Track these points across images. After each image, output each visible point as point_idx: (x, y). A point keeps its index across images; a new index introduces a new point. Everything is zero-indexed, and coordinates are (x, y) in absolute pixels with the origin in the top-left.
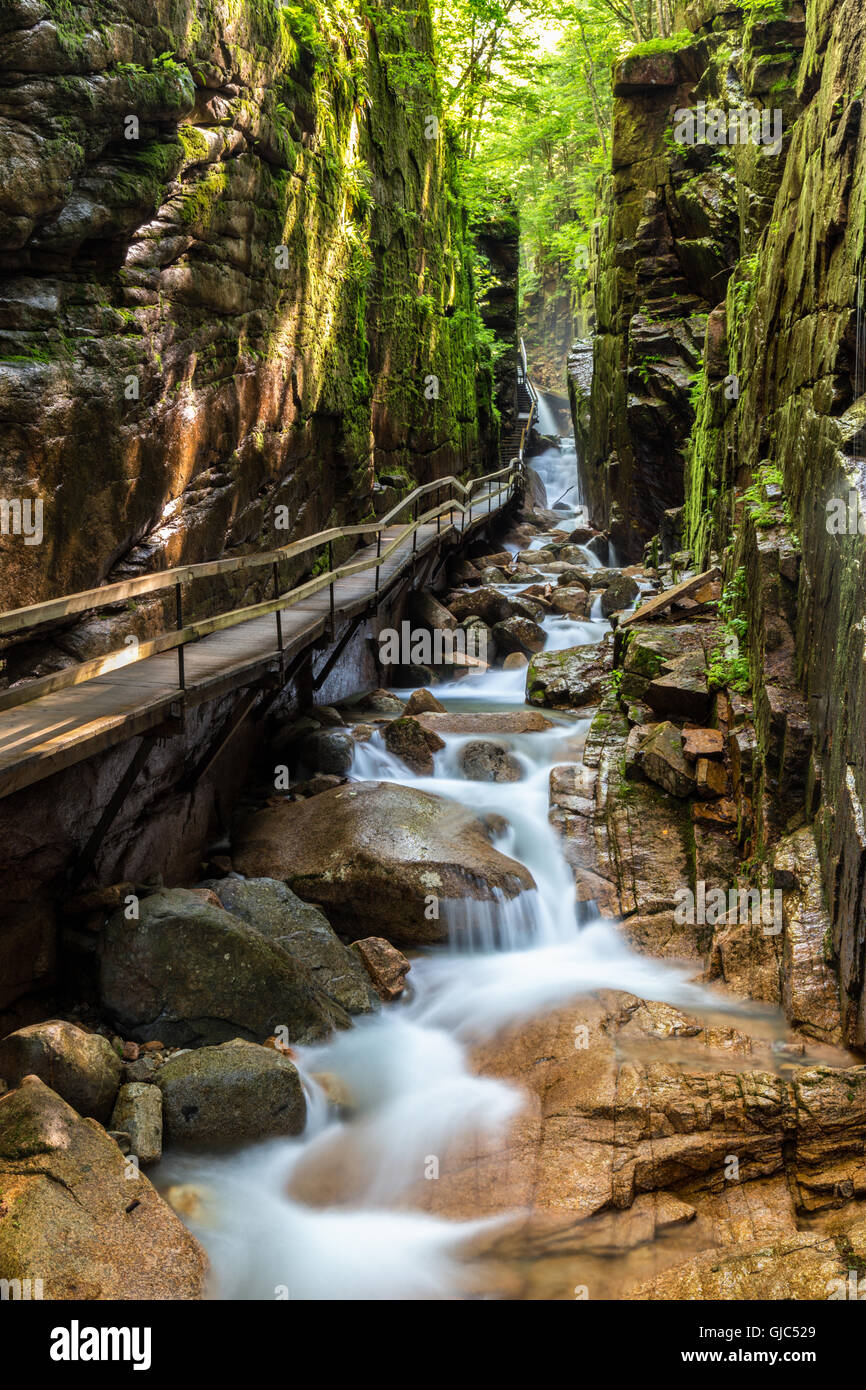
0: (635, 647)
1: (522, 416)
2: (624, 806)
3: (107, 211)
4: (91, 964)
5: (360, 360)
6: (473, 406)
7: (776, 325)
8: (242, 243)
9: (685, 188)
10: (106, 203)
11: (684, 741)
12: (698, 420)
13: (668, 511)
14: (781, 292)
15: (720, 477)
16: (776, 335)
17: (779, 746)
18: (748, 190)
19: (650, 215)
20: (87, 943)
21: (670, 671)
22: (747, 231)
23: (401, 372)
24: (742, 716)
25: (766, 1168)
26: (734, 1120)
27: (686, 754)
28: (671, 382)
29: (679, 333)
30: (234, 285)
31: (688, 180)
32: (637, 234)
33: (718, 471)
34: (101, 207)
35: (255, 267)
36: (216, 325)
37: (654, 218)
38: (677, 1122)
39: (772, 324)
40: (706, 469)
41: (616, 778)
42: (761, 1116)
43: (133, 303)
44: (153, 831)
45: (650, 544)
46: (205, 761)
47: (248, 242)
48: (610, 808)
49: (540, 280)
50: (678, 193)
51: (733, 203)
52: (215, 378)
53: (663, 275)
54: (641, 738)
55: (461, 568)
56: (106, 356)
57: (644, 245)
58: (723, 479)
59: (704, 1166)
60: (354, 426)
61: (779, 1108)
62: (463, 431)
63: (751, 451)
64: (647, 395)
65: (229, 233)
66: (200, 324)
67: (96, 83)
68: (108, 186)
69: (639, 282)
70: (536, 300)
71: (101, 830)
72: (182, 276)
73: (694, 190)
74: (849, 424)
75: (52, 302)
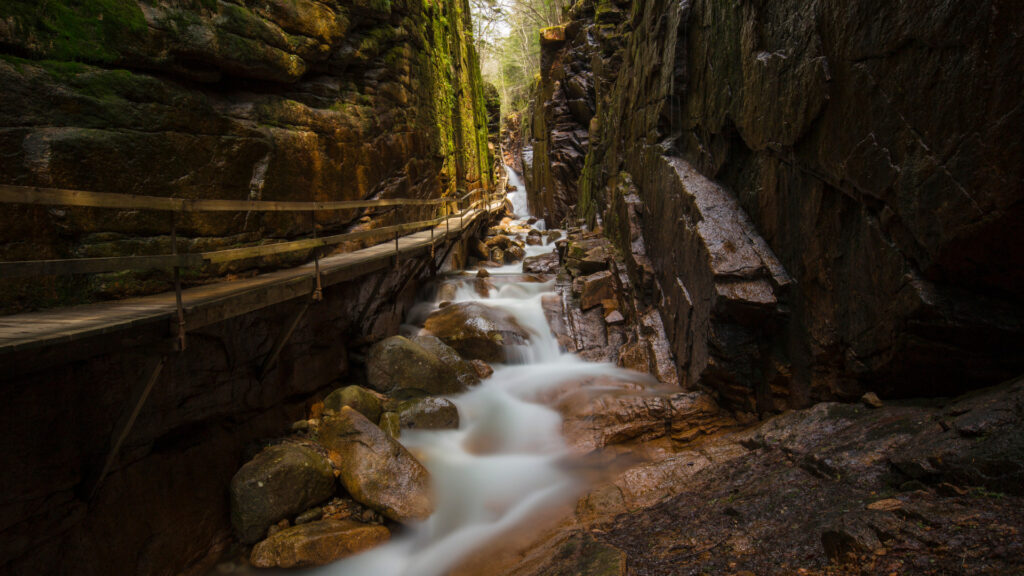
2: (574, 309)
4: (363, 367)
7: (624, 117)
8: (408, 77)
14: (626, 103)
15: (599, 185)
16: (625, 120)
17: (641, 279)
18: (599, 78)
20: (360, 358)
21: (589, 255)
24: (622, 270)
25: (659, 434)
26: (645, 416)
28: (569, 156)
29: (572, 136)
30: (405, 94)
31: (573, 76)
32: (553, 99)
33: (598, 182)
35: (412, 88)
36: (398, 109)
37: (559, 91)
38: (620, 418)
39: (622, 116)
40: (592, 183)
41: (569, 298)
42: (656, 414)
43: (367, 93)
44: (381, 316)
46: (399, 291)
47: (410, 78)
48: (569, 310)
50: (570, 82)
51: (593, 84)
53: (562, 114)
54: (578, 282)
55: (486, 230)
56: (359, 113)
57: (556, 103)
59: (633, 435)
60: (449, 163)
61: (663, 410)
63: (614, 170)
64: (559, 161)
65: (402, 72)
66: (392, 108)
68: (358, 42)
69: (554, 118)
71: (362, 314)
72: (385, 86)
73: (575, 80)
74: (666, 145)
75: (336, 87)
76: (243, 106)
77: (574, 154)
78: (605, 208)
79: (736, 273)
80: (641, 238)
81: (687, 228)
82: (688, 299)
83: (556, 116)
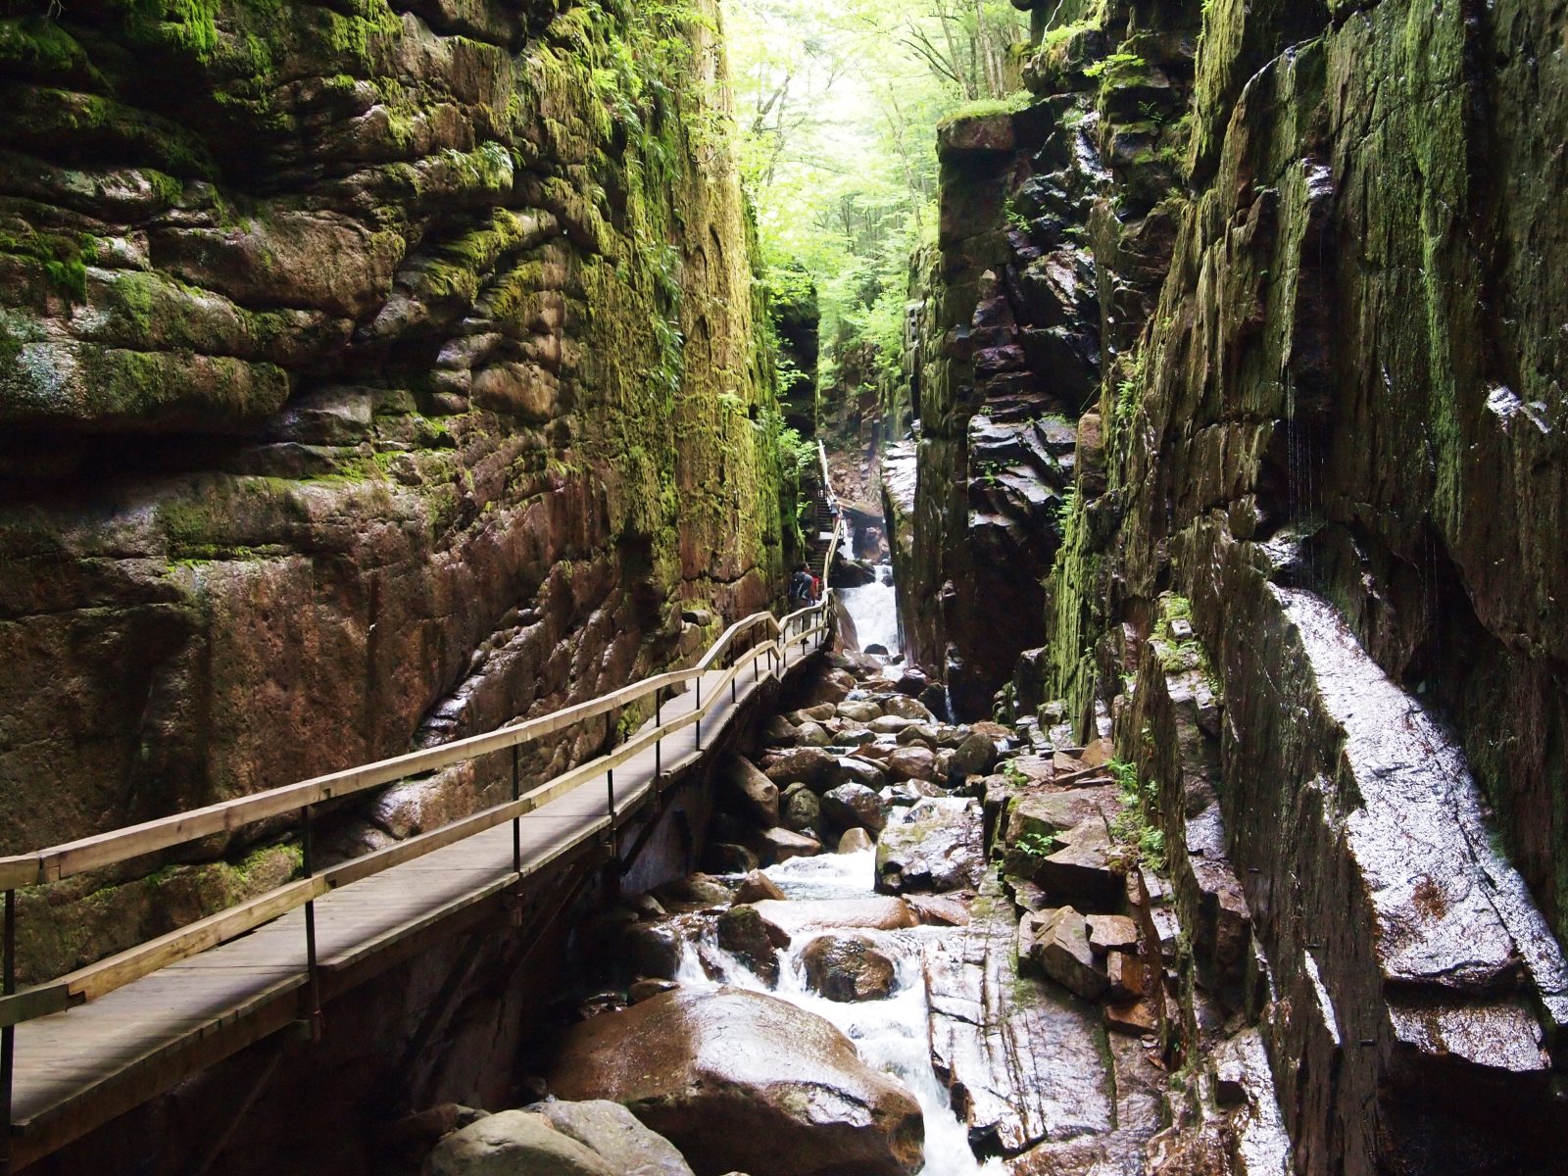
0: (1019, 816)
1: (824, 536)
2: (1021, 1010)
3: (423, 309)
5: (668, 472)
6: (777, 524)
7: (1171, 434)
8: (552, 338)
9: (1032, 270)
10: (420, 299)
11: (1089, 929)
12: (1067, 541)
13: (1026, 653)
14: (1176, 394)
15: (1103, 613)
16: (1173, 445)
17: (1212, 932)
18: (1111, 273)
19: (989, 297)
21: (1066, 845)
22: (1111, 320)
23: (702, 486)
24: (1160, 897)
27: (1094, 947)
28: (1023, 498)
29: (1030, 437)
30: (544, 387)
31: (1035, 259)
32: (975, 321)
33: (1101, 605)
34: (417, 304)
35: (564, 366)
36: (525, 434)
37: (994, 301)
39: (1167, 432)
40: (1084, 602)
41: (1007, 977)
43: (442, 410)
45: (1000, 694)
47: (558, 338)
48: (1005, 1013)
49: (840, 370)
50: (1024, 274)
51: (1091, 287)
52: (525, 496)
53: (1003, 369)
54: (1035, 927)
55: (774, 725)
56: (418, 473)
57: (983, 334)
58: (1108, 614)
60: (662, 551)
62: (769, 556)
63: (1145, 581)
64: (991, 512)
65: (539, 329)
66: (508, 435)
67: (420, 168)
68: (423, 280)
69: (978, 377)
70: (834, 395)
71: (414, 1044)
72: (492, 379)
73: (1043, 270)
74: (1279, 550)
75: (363, 413)
76: (132, 520)
77: (1037, 494)
78: (1119, 687)
79: (1443, 980)
80: (1213, 808)
81: (1326, 817)
82: (1331, 1024)
83: (985, 373)
